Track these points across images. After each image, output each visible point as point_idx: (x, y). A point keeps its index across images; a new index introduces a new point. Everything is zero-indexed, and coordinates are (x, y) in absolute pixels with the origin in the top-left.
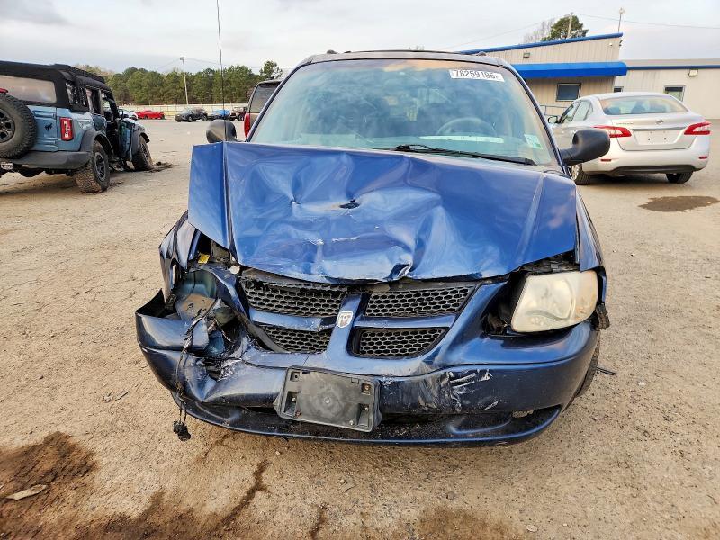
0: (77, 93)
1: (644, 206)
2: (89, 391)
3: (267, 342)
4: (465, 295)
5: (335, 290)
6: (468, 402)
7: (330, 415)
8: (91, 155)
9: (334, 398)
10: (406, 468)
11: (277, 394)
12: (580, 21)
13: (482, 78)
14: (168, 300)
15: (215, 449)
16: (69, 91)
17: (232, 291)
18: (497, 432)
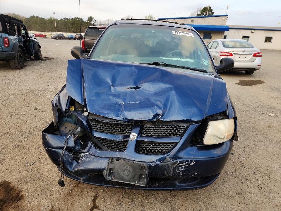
0: (11, 27)
1: (237, 83)
2: (18, 161)
3: (100, 145)
4: (184, 128)
5: (129, 124)
6: (185, 173)
7: (128, 178)
8: (16, 53)
9: (129, 171)
10: (156, 197)
11: (105, 169)
12: (212, 9)
13: (185, 35)
14: (56, 125)
15: (75, 189)
16: (8, 26)
17: (85, 123)
18: (195, 184)
